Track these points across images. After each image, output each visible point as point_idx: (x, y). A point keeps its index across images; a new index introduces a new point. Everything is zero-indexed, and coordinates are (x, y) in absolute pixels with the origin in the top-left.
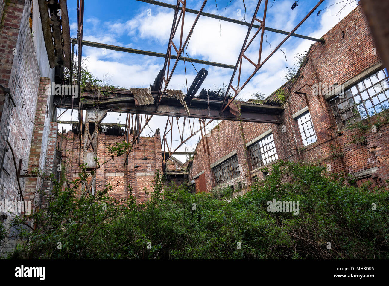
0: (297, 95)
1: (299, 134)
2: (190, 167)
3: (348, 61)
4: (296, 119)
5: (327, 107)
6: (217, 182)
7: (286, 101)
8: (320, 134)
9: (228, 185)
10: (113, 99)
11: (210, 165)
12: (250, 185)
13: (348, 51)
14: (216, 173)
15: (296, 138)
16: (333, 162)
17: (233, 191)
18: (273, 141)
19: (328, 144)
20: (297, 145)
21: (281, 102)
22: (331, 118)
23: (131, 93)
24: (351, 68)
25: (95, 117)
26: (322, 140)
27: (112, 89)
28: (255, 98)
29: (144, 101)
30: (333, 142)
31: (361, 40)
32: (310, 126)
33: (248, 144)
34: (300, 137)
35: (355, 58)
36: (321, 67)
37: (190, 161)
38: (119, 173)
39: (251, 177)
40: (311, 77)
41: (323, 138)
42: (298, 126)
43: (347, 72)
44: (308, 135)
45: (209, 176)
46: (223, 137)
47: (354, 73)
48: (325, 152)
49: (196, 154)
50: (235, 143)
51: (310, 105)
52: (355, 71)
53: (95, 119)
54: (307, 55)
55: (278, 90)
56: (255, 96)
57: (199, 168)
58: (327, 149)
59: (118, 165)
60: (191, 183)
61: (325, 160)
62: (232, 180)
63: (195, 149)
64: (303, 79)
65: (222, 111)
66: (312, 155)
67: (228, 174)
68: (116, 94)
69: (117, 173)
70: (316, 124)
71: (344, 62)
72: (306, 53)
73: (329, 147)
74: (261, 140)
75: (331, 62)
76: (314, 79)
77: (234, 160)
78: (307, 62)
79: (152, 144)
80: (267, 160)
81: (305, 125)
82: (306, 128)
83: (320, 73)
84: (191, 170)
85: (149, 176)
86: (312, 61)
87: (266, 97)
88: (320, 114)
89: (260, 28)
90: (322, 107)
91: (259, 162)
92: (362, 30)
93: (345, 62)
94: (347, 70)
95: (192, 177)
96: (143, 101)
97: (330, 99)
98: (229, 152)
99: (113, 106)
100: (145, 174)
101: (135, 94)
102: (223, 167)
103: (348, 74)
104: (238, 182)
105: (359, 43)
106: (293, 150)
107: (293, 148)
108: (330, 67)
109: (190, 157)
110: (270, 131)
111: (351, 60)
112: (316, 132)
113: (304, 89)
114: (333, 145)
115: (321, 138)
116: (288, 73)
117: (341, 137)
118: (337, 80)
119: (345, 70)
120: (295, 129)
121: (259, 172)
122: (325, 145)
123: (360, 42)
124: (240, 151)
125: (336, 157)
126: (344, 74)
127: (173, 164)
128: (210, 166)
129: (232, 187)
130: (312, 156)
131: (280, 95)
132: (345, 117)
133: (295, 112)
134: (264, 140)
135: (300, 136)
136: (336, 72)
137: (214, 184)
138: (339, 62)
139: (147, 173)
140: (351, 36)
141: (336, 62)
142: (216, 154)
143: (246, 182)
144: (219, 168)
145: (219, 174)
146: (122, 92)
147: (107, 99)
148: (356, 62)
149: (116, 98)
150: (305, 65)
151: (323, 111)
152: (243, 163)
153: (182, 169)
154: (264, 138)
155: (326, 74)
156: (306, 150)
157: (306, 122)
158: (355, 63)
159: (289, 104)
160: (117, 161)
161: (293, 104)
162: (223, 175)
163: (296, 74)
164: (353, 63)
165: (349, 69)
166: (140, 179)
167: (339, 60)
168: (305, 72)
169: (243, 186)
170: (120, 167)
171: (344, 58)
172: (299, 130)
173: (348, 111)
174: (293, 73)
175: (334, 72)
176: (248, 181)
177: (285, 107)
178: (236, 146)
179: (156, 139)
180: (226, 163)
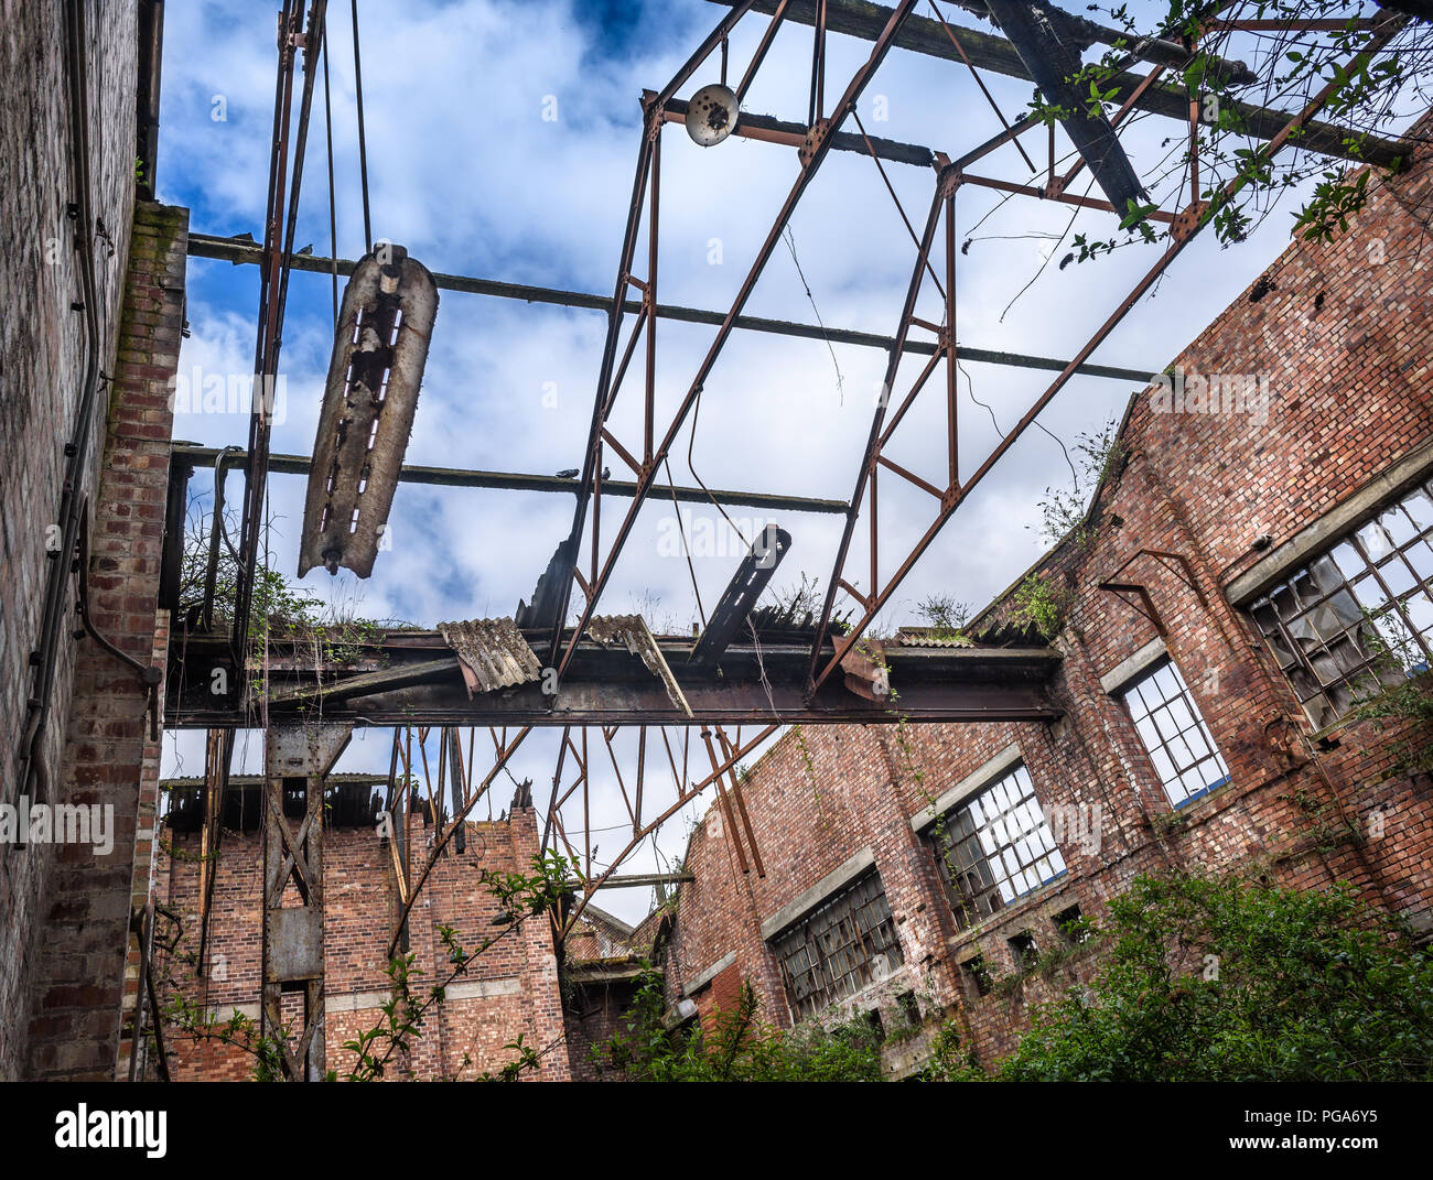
0: (1106, 597)
1: (1142, 757)
2: (667, 940)
3: (1295, 447)
4: (1118, 694)
5: (1244, 635)
6: (800, 1003)
7: (1063, 625)
8: (1241, 750)
9: (856, 1011)
10: (372, 673)
11: (757, 924)
12: (955, 1006)
13: (1289, 411)
14: (788, 958)
15: (1133, 777)
16: (1322, 869)
17: (881, 1038)
18: (1033, 795)
19: (1279, 790)
20: (1145, 807)
21: (1044, 631)
22: (1274, 679)
23: (444, 644)
24: (1317, 471)
25: (307, 755)
26: (1253, 777)
27: (368, 632)
28: (928, 622)
29: (500, 670)
30: (1302, 783)
31: (1334, 364)
32: (1185, 720)
33: (920, 819)
34: (1147, 769)
35: (1323, 432)
36: (1190, 479)
37: (665, 912)
38: (370, 995)
39: (954, 966)
40: (1152, 520)
41: (1252, 764)
42: (1132, 723)
43: (1300, 492)
44: (1184, 760)
45: (758, 977)
46: (802, 794)
47: (1333, 493)
48: (1274, 824)
49: (687, 880)
50: (862, 816)
51: (1171, 632)
52: (1335, 484)
53: (306, 763)
54: (1121, 435)
55: (1022, 581)
56: (927, 613)
57: (708, 940)
58: (1283, 812)
59: (365, 959)
60: (680, 1016)
61: (1283, 863)
62: (866, 988)
63: (682, 857)
64: (1121, 532)
65: (814, 686)
66: (1221, 843)
67: (844, 959)
68: (385, 650)
69: (360, 997)
70: (1213, 710)
71: (1280, 451)
72: (1115, 430)
73: (1291, 803)
74: (976, 794)
75: (1228, 455)
76: (1170, 527)
77: (864, 895)
78: (1126, 465)
79: (502, 849)
80: (1018, 880)
81: (1161, 716)
82: (1169, 731)
83: (1188, 504)
84: (674, 956)
85: (499, 1000)
86: (1145, 456)
87: (973, 613)
88: (1223, 665)
89: (938, 352)
90: (1225, 635)
91: (982, 892)
92: (1329, 327)
93: (1286, 453)
94: (1302, 482)
95: (681, 986)
96: (496, 673)
97: (1251, 603)
98: (839, 861)
99: (371, 702)
100: (483, 990)
101: (461, 644)
102: (820, 930)
103: (1310, 497)
104: (901, 993)
105: (1328, 378)
106: (1132, 827)
107: (1129, 821)
108: (1228, 477)
109: (661, 895)
110: (1014, 752)
111: (1309, 444)
112: (1219, 744)
113: (1134, 571)
114: (1304, 793)
115: (1246, 766)
116: (1054, 510)
117: (1335, 754)
118: (1268, 526)
119: (1291, 482)
120: (1122, 738)
121: (987, 939)
122: (1269, 794)
123: (1330, 372)
124: (887, 852)
125: (1330, 844)
126: (1291, 500)
127: (586, 935)
128: (759, 931)
129: (874, 1017)
130: (1218, 849)
131: (1034, 602)
132: (1328, 669)
133: (1112, 665)
134: (988, 794)
135: (1149, 763)
136: (1257, 495)
137: (785, 1010)
138: (1258, 453)
139: (487, 984)
140: (1288, 355)
141: (1247, 455)
142: (779, 871)
143: (936, 990)
144: (802, 937)
145: (802, 962)
146: (409, 641)
147: (352, 674)
148: (1331, 450)
149: (386, 668)
150: (1120, 475)
151: (1233, 652)
152: (909, 905)
153: (631, 952)
154: (988, 786)
155: (1215, 504)
156: (1190, 824)
157: (1165, 705)
158: (1327, 455)
159: (1079, 633)
160: (361, 938)
161: (1096, 635)
162: (822, 967)
163: (1085, 512)
164: (1321, 451)
165: (1307, 478)
166: (461, 1012)
167: (1257, 446)
168: (1121, 503)
169: (922, 1008)
170: (371, 965)
171: (1278, 436)
172: (1139, 739)
173: (1338, 643)
174: (1075, 512)
175: (1248, 493)
176: (943, 985)
177: (1062, 649)
178: (865, 832)
179: (516, 827)
180: (833, 909)
